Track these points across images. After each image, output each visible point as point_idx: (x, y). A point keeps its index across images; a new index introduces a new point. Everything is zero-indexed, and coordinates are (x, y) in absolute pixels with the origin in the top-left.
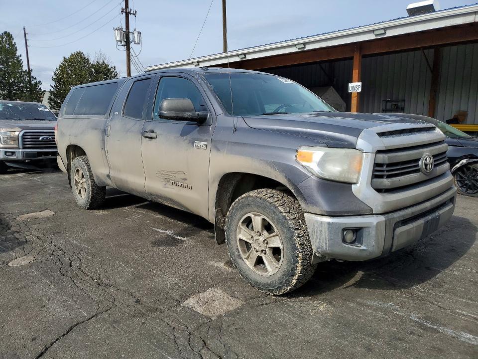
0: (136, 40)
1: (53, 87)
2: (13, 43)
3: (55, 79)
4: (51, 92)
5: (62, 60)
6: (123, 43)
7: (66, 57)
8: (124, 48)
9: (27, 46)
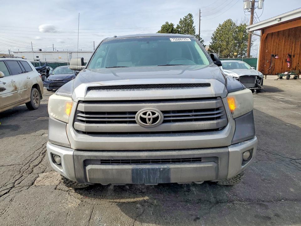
0: (259, 6)
1: (211, 43)
2: (192, 20)
3: (212, 38)
4: (210, 46)
5: (218, 26)
6: (250, 10)
7: (221, 24)
8: (250, 13)
9: (200, 20)
